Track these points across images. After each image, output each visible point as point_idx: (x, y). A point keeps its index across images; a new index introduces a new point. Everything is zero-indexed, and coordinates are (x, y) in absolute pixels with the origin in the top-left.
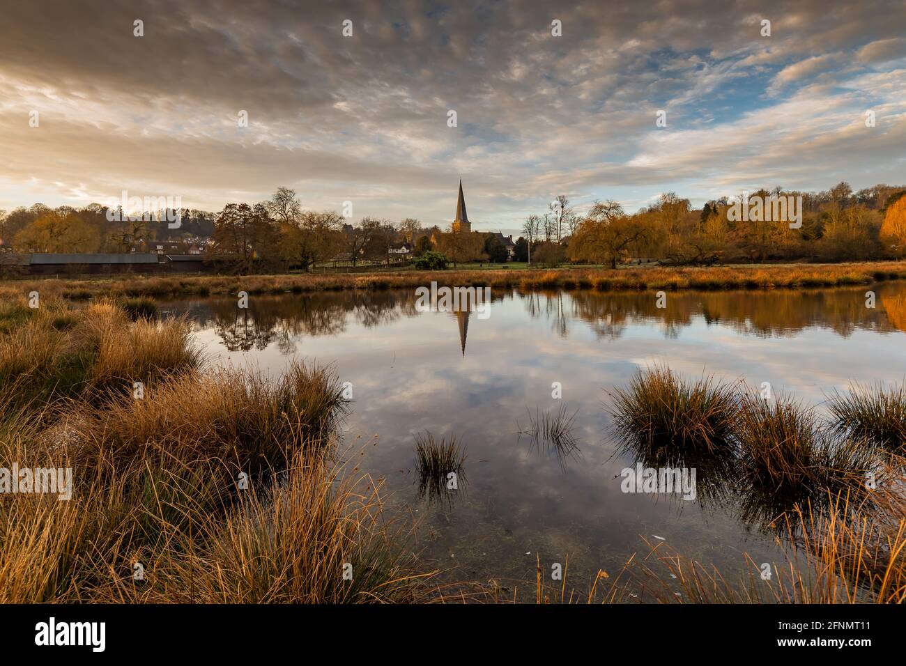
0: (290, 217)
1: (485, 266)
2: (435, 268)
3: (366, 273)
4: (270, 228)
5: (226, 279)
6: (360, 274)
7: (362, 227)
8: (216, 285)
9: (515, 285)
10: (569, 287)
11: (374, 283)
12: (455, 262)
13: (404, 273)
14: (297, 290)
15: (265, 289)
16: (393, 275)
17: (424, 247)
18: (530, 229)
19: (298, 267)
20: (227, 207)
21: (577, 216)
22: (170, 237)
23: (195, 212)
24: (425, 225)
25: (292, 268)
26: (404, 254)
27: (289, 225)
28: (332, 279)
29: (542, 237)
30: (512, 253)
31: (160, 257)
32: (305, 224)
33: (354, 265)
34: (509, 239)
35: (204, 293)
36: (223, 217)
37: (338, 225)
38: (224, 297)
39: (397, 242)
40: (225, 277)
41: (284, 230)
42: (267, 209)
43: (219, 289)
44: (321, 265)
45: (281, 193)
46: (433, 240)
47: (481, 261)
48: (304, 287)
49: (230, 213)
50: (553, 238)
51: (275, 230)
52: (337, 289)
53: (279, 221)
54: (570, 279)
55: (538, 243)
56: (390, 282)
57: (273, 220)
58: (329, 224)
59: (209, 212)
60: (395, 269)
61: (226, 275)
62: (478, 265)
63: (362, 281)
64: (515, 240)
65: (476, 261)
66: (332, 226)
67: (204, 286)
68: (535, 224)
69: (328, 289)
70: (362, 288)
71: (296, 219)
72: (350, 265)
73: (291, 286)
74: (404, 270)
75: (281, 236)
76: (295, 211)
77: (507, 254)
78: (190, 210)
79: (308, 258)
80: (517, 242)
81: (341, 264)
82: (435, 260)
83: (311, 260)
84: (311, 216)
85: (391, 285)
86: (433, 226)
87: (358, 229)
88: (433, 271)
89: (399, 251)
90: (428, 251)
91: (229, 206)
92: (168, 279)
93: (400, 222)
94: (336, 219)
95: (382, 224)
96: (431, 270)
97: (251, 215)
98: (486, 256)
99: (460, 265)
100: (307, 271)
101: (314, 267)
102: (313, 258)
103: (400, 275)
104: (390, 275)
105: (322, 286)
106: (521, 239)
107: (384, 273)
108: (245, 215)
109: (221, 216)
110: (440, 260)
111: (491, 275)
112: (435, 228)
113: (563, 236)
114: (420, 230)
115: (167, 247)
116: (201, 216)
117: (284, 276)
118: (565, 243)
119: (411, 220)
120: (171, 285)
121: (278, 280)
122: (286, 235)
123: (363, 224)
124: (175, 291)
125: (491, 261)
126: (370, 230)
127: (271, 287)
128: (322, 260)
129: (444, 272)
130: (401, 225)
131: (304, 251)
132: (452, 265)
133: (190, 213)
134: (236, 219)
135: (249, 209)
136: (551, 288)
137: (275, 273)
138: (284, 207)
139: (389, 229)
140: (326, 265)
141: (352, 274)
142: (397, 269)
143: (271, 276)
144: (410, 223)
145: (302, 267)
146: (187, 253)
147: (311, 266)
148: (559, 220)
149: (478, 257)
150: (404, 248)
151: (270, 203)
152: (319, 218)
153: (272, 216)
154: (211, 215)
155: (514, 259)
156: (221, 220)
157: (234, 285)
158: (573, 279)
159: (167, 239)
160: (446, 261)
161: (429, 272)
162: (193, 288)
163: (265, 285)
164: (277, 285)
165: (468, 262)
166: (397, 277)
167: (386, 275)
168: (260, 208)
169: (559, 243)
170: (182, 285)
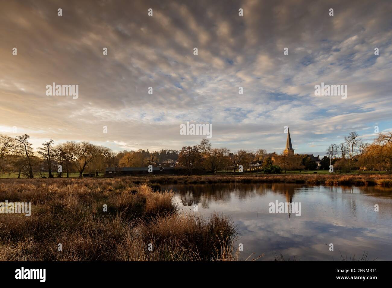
0: (207, 151)
1: (302, 172)
2: (274, 173)
3: (240, 175)
4: (199, 156)
5: (183, 177)
6: (237, 175)
7: (238, 154)
8: (180, 179)
9: (322, 182)
10: (359, 184)
11: (244, 180)
12: (285, 170)
13: (258, 175)
14: (210, 182)
15: (198, 181)
16: (253, 176)
17: (268, 163)
18: (331, 151)
19: (210, 172)
20: (183, 148)
21: (365, 142)
22: (163, 161)
23: (172, 150)
24: (269, 152)
25: (208, 172)
26: (258, 166)
27: (206, 154)
28: (225, 178)
29: (340, 156)
30: (319, 165)
31: (161, 168)
32: (213, 154)
33: (234, 171)
34: (317, 158)
35: (175, 182)
36: (182, 152)
37: (227, 154)
38: (182, 184)
39: (254, 161)
40: (183, 176)
41: (204, 157)
42: (198, 148)
43: (181, 181)
44: (220, 171)
45: (203, 141)
46: (273, 159)
47: (301, 170)
48: (213, 181)
49: (184, 150)
50: (347, 156)
51: (201, 157)
52: (228, 182)
53: (203, 153)
54: (360, 180)
55: (337, 160)
56: (251, 179)
57: (200, 153)
58: (223, 153)
59: (176, 150)
60: (253, 173)
61: (183, 175)
62: (299, 172)
63: (238, 179)
64: (321, 158)
65: (297, 169)
66: (224, 154)
67: (175, 180)
68: (335, 149)
69: (223, 182)
70: (239, 182)
71: (209, 152)
72: (233, 171)
73: (208, 180)
74: (258, 174)
75: (204, 159)
76: (209, 148)
77: (316, 165)
78: (170, 150)
79: (214, 168)
80: (322, 159)
81: (228, 171)
82: (274, 169)
83: (215, 169)
84: (216, 150)
85: (252, 181)
86: (273, 152)
87: (236, 155)
88: (273, 174)
89: (256, 165)
90: (270, 165)
91: (184, 148)
92: (163, 177)
93: (256, 151)
94: (226, 151)
95: (247, 152)
96: (272, 174)
97: (192, 151)
98: (303, 167)
99: (288, 172)
100: (214, 174)
101: (217, 172)
102: (216, 168)
103: (256, 176)
104: (251, 176)
105: (221, 180)
106: (325, 157)
107: (248, 175)
108: (190, 151)
109: (181, 152)
110: (276, 169)
111: (307, 177)
112: (274, 153)
113: (354, 155)
114: (266, 154)
115: (163, 164)
116: (174, 152)
117: (205, 176)
118: (356, 159)
119: (262, 150)
120: (164, 179)
121: (202, 178)
122: (205, 159)
123: (239, 153)
124: (166, 181)
125: (306, 169)
126: (242, 155)
127: (200, 180)
128: (221, 169)
129: (279, 175)
130: (257, 152)
131: (213, 165)
132: (283, 172)
133: (170, 151)
134: (186, 153)
135: (191, 149)
136: (347, 184)
137: (201, 175)
138: (204, 147)
139: (251, 155)
140: (222, 171)
141: (234, 175)
142: (255, 173)
143: (200, 176)
144: (261, 152)
145: (212, 172)
146: (169, 166)
147: (215, 172)
148: (351, 145)
149: (298, 168)
150: (258, 163)
151: (199, 146)
152: (219, 151)
153: (200, 151)
154: (177, 151)
155: (321, 168)
156: (181, 154)
157: (186, 179)
158: (363, 180)
159: (162, 161)
160: (280, 169)
161: (271, 175)
162: (172, 180)
163: (197, 180)
164: (202, 180)
165: (293, 170)
166: (255, 177)
167: (249, 176)
168: (195, 148)
169: (351, 159)
170: (168, 179)
